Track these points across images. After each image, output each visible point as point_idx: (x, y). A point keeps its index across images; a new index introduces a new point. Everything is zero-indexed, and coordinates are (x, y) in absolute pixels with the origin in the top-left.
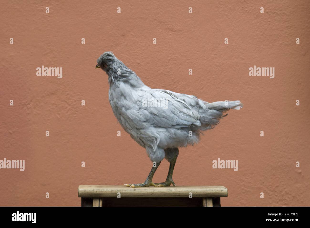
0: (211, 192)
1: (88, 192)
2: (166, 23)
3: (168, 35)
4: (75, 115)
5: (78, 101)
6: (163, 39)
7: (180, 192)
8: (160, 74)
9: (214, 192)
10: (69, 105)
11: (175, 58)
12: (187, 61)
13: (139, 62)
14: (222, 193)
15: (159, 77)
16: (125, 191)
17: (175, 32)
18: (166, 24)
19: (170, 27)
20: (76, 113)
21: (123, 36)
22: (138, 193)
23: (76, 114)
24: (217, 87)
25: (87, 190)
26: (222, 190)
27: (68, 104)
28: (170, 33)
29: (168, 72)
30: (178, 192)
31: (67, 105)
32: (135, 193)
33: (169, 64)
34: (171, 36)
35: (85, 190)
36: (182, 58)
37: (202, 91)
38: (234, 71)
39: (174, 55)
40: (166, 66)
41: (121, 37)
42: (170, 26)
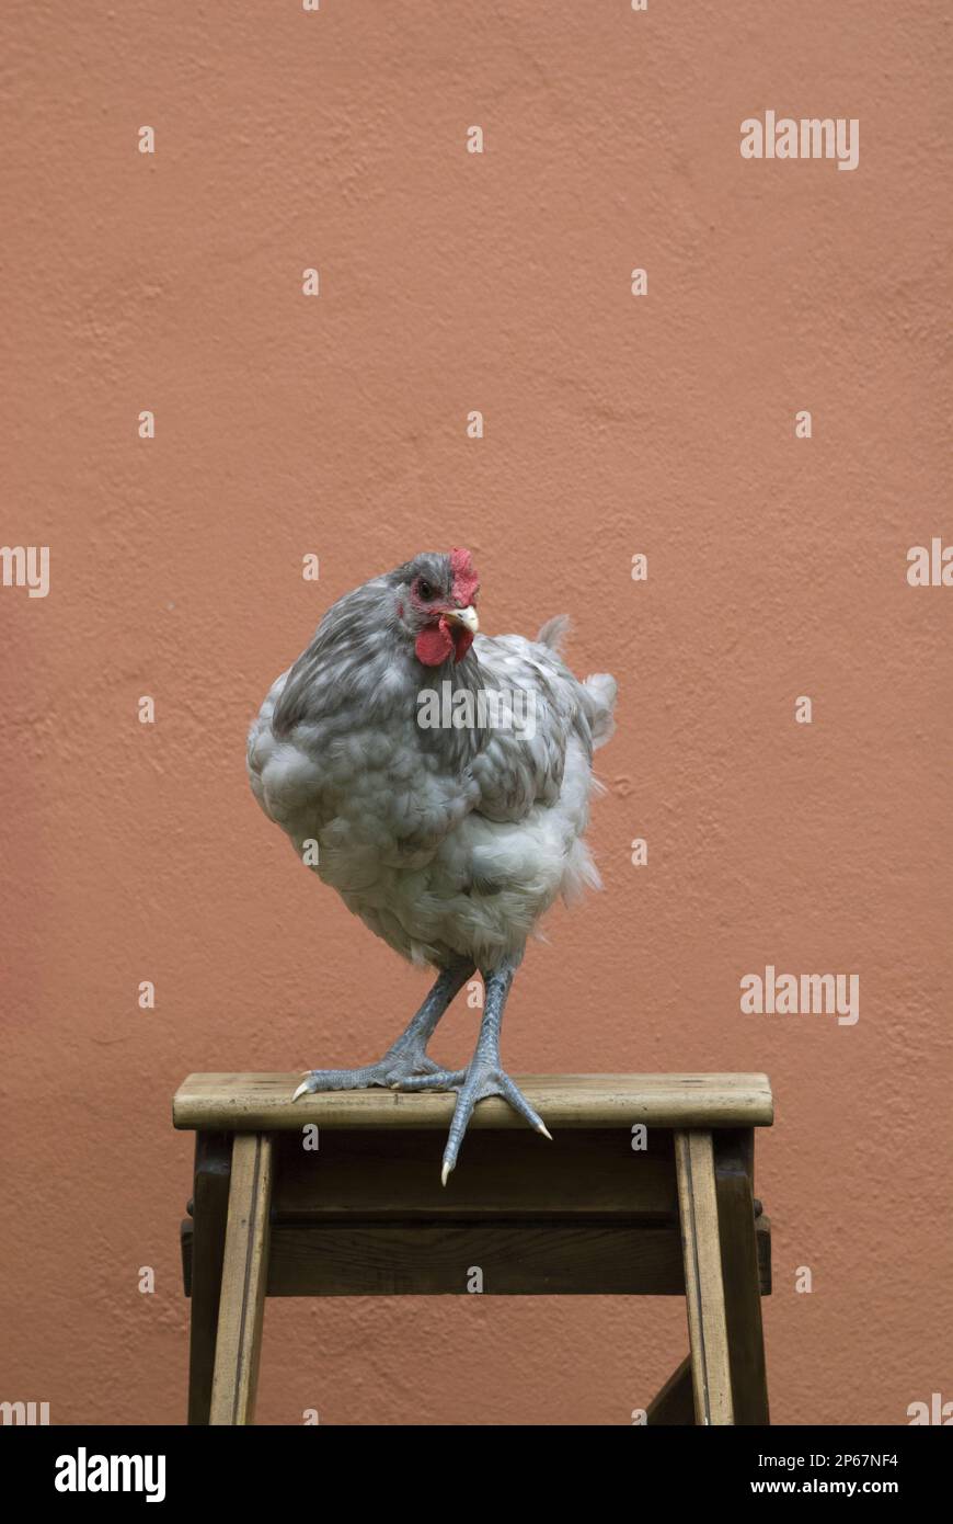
0: (707, 1106)
1: (211, 1111)
2: (584, 387)
3: (592, 433)
4: (225, 762)
5: (233, 703)
6: (572, 448)
7: (579, 1106)
8: (561, 592)
9: (719, 1105)
10: (201, 721)
11: (622, 525)
12: (671, 540)
13: (477, 545)
14: (752, 1112)
15: (559, 603)
16: (358, 1104)
17: (618, 420)
18: (584, 391)
19: (600, 400)
20: (228, 751)
21: (414, 439)
22: (412, 1114)
23: (226, 756)
24: (789, 643)
25: (207, 1101)
26: (751, 1101)
27: (195, 716)
28: (602, 427)
29: (594, 583)
30: (573, 1109)
31: (191, 723)
32: (398, 1112)
33: (599, 551)
34: (603, 439)
35: (200, 1102)
36: (648, 526)
37: (730, 658)
38: (859, 576)
39: (619, 515)
40: (585, 559)
41: (404, 444)
42: (600, 395)
